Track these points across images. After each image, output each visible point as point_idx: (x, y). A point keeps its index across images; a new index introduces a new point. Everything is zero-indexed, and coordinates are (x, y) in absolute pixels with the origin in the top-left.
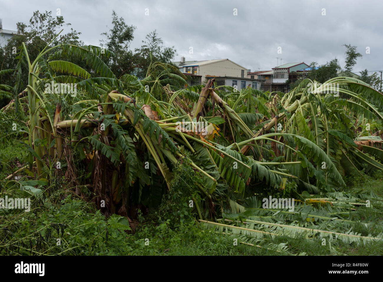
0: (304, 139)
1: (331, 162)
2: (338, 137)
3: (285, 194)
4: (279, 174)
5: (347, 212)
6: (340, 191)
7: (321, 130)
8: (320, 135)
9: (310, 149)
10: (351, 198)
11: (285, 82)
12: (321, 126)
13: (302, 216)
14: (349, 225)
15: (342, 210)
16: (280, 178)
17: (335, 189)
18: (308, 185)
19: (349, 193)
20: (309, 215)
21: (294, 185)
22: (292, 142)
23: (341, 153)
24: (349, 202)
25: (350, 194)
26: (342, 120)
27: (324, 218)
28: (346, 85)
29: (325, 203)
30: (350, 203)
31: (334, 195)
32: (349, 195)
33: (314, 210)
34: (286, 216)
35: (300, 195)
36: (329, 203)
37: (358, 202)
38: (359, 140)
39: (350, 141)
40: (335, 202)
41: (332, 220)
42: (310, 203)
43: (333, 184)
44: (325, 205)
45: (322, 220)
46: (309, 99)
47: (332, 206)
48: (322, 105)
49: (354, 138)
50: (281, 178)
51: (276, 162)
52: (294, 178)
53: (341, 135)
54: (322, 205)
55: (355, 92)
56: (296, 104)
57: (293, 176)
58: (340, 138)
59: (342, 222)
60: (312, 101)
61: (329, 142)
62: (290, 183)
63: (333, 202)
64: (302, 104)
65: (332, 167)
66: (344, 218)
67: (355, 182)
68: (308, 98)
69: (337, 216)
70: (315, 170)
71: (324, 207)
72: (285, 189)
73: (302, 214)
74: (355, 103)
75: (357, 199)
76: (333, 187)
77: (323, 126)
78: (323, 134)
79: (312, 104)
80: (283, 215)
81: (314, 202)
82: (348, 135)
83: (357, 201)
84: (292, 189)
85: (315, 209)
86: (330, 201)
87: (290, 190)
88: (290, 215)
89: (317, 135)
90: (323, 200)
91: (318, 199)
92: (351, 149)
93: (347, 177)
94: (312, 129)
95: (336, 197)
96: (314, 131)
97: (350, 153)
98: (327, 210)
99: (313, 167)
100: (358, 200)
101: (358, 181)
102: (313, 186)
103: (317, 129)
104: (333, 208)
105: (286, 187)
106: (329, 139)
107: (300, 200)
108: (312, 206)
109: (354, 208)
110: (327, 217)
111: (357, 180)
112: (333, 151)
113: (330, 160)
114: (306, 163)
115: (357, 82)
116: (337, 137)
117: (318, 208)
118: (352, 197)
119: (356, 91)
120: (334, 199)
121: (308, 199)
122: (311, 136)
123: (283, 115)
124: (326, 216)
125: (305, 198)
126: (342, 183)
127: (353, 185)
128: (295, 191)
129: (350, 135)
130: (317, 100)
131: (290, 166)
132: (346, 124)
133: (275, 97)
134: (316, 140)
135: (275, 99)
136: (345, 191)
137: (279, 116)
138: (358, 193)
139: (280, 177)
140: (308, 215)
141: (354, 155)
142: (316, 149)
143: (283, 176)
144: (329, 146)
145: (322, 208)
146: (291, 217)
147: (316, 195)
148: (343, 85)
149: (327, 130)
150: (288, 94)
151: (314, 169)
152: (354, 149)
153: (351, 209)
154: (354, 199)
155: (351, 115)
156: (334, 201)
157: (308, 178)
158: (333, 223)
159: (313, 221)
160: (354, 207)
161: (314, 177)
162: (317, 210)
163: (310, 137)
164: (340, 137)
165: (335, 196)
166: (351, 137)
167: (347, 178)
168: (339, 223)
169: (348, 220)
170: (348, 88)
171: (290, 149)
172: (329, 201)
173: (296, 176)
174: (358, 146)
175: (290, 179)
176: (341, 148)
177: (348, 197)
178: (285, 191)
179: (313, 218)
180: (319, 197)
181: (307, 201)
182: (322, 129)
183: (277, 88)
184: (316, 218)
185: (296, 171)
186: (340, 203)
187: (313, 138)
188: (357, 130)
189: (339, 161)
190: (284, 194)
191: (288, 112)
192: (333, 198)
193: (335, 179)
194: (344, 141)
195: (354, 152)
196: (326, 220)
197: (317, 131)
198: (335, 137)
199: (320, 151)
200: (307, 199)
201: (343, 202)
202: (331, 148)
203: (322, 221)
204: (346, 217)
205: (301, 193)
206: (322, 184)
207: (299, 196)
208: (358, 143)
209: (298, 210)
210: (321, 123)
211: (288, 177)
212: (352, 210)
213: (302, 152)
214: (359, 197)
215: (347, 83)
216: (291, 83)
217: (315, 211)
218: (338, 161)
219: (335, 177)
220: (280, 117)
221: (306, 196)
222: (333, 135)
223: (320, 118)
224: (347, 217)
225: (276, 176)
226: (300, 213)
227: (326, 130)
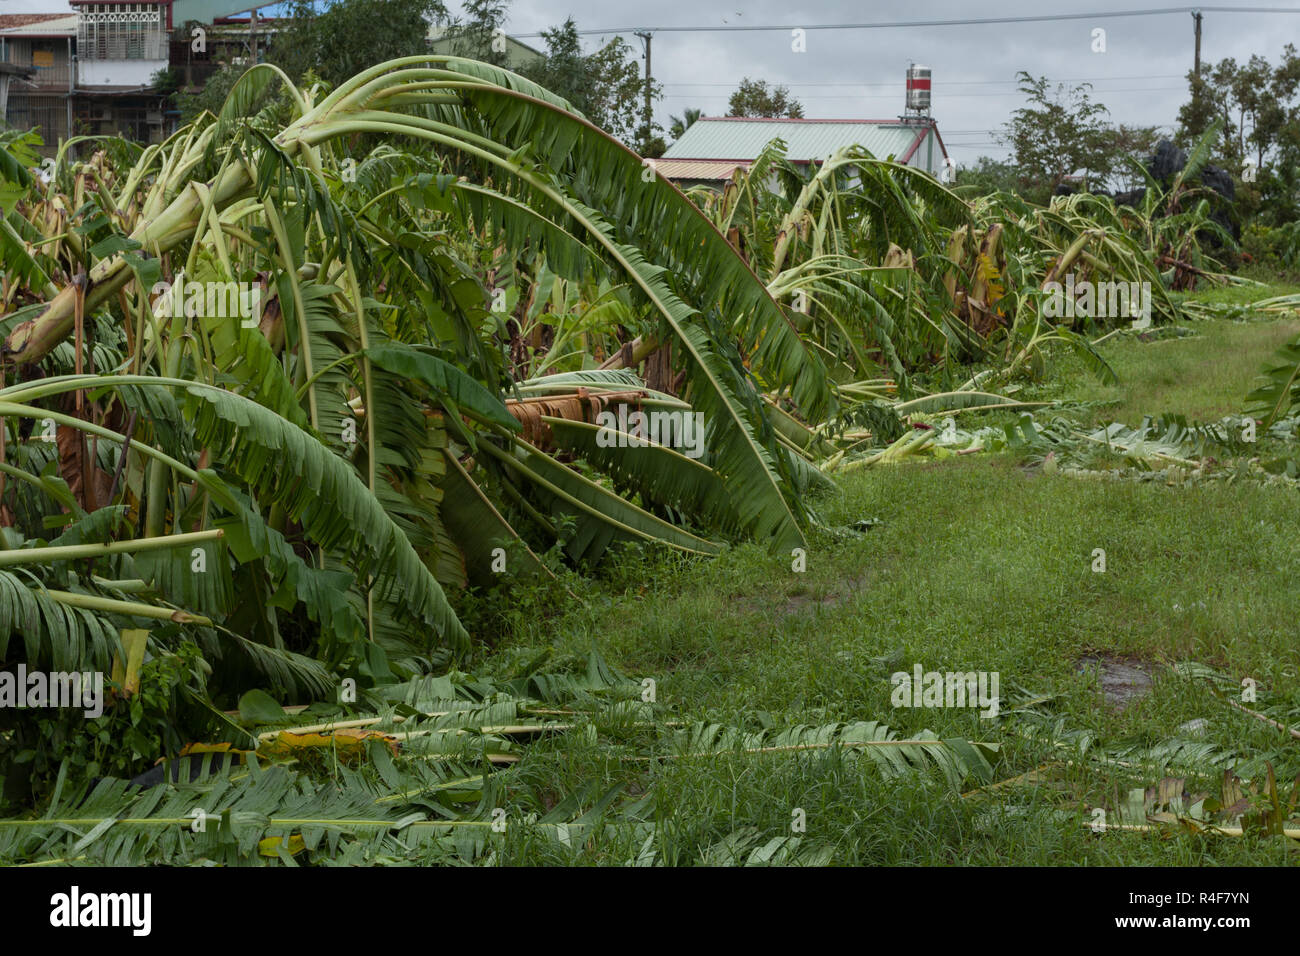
0: (234, 404)
1: (386, 517)
2: (424, 381)
3: (143, 720)
4: (99, 613)
5: (474, 779)
6: (439, 670)
7: (331, 350)
8: (327, 373)
9: (274, 454)
10: (494, 701)
11: (149, 84)
12: (330, 325)
13: (236, 831)
14: (480, 845)
15: (447, 770)
16: (106, 634)
17: (419, 662)
18: (276, 655)
19: (489, 674)
20: (275, 820)
21: (192, 663)
22: (170, 424)
23: (440, 469)
24: (482, 723)
25: (489, 680)
26: (439, 291)
27: (354, 824)
28: (450, 103)
29: (360, 744)
30: (485, 729)
31: (410, 695)
32: (485, 684)
33: (301, 792)
34: (151, 842)
35: (226, 716)
36: (383, 743)
37: (530, 715)
38: (534, 393)
39: (483, 403)
40: (413, 734)
41: (395, 833)
42: (282, 756)
43: (408, 639)
44: (357, 756)
45: (343, 835)
46: (261, 175)
47: (400, 757)
48: (329, 209)
49: (507, 383)
50: (113, 632)
51: (82, 542)
52: (191, 627)
53: (433, 371)
54: (343, 759)
55: (496, 139)
56: (191, 204)
57: (184, 616)
58: (431, 388)
59: (448, 834)
60: (276, 190)
61: (375, 411)
62: (167, 654)
63: (400, 736)
64: (221, 205)
65: (390, 546)
66: (456, 810)
67: (518, 615)
68: (254, 170)
69: (420, 808)
70: (305, 572)
71: (353, 767)
72: (142, 690)
73: (237, 817)
74: (499, 196)
75: (524, 702)
76: (406, 654)
77: (342, 323)
78: (346, 369)
79: (278, 202)
80: (130, 842)
81: (305, 742)
82: (476, 371)
83: (521, 715)
84: (177, 690)
85: (306, 782)
86: (389, 728)
87: (166, 692)
88: (169, 837)
89: (310, 375)
90: (347, 729)
91: (321, 727)
92: (495, 441)
93: (476, 594)
94: (285, 345)
95: (419, 708)
96: (296, 353)
97: (493, 463)
98: (373, 779)
99: (288, 553)
100: (529, 706)
101: (531, 606)
102: (302, 662)
103: (312, 343)
104: (402, 768)
105: (143, 677)
106: (377, 394)
107: (228, 745)
108: (295, 767)
109: (510, 752)
110: (373, 816)
111: (527, 603)
112: (397, 460)
113: (379, 508)
114: (253, 535)
115: (508, 86)
116: (417, 383)
117: (324, 774)
118: (500, 695)
119: (503, 136)
120: (406, 716)
121: (268, 735)
122: (277, 386)
123: (118, 272)
124: (364, 813)
125: (255, 727)
126: (449, 627)
127: (508, 630)
128: (200, 694)
129: (483, 370)
130: (302, 183)
131: (163, 561)
132: (459, 310)
133: (86, 168)
134: (305, 403)
135: (90, 178)
136: (462, 669)
137: (96, 274)
138: (527, 672)
139: (109, 627)
140: (268, 823)
141: (512, 477)
142: (302, 455)
143: (126, 621)
144: (377, 436)
145: (346, 772)
146: (178, 845)
147: (317, 708)
148: (437, 103)
149: (365, 345)
150: (161, 150)
151: (295, 565)
152: (507, 444)
153: (492, 758)
154: (507, 704)
155: (504, 263)
156: (410, 728)
157: (272, 618)
158: (399, 847)
159: (297, 849)
160: (506, 744)
161: (301, 607)
162: (320, 787)
163: (273, 386)
164: (433, 382)
165: (414, 703)
166: (489, 378)
167: (477, 601)
168: (429, 842)
169: (477, 819)
170: (459, 119)
171: (167, 469)
172: (381, 728)
173: (199, 611)
174: (527, 425)
175: (164, 634)
176: (440, 439)
177: (479, 698)
178: (142, 700)
179: (296, 831)
180: (330, 717)
181: (264, 747)
182: (338, 340)
183: (107, 117)
184: (311, 830)
185: (195, 587)
186: (436, 736)
187: (293, 393)
188: (527, 342)
189: (435, 511)
190: (136, 721)
191: (146, 255)
192: (404, 710)
193: (410, 607)
194: (450, 404)
195: (509, 457)
196: (363, 835)
197: (312, 355)
198: (406, 381)
199: (326, 465)
200: (265, 736)
201: (456, 726)
202: (385, 445)
203: (343, 844)
204: (464, 805)
205: (232, 706)
206: (347, 646)
207: (222, 722)
208: (530, 409)
209: (212, 800)
210: (332, 312)
211: (155, 625)
212: (495, 764)
213: (228, 476)
214: (533, 691)
215: (457, 89)
216: (186, 89)
217: (309, 795)
218: (424, 510)
219: (410, 597)
220: (101, 282)
221: (264, 716)
222: (395, 369)
223: (325, 280)
224: (474, 804)
225: (86, 627)
226: (226, 817)
227: (358, 347)
